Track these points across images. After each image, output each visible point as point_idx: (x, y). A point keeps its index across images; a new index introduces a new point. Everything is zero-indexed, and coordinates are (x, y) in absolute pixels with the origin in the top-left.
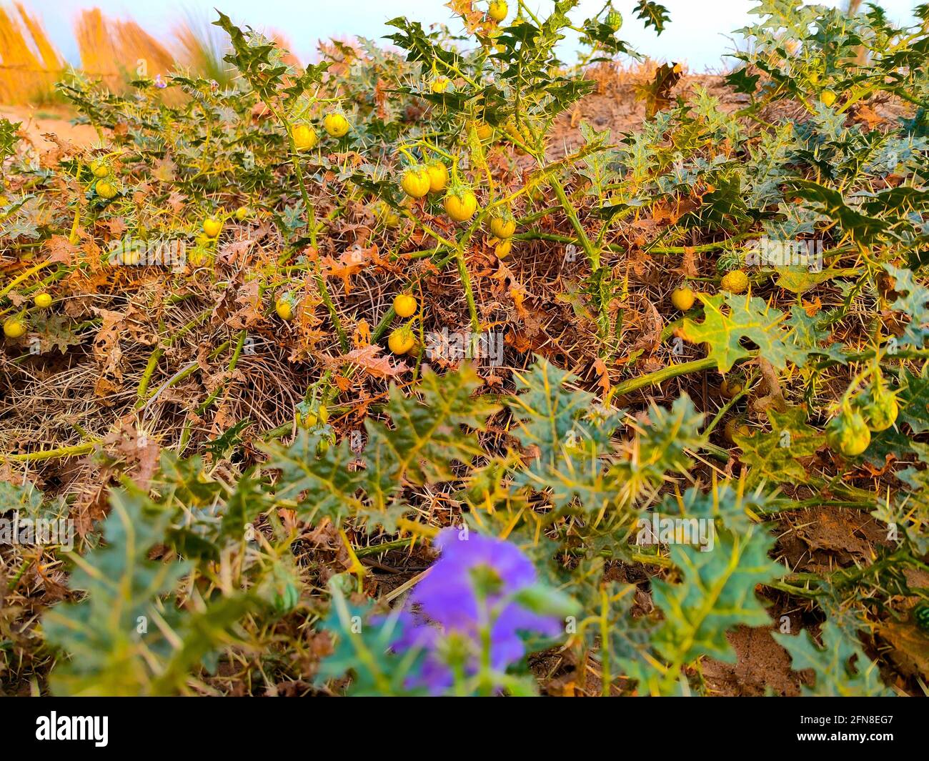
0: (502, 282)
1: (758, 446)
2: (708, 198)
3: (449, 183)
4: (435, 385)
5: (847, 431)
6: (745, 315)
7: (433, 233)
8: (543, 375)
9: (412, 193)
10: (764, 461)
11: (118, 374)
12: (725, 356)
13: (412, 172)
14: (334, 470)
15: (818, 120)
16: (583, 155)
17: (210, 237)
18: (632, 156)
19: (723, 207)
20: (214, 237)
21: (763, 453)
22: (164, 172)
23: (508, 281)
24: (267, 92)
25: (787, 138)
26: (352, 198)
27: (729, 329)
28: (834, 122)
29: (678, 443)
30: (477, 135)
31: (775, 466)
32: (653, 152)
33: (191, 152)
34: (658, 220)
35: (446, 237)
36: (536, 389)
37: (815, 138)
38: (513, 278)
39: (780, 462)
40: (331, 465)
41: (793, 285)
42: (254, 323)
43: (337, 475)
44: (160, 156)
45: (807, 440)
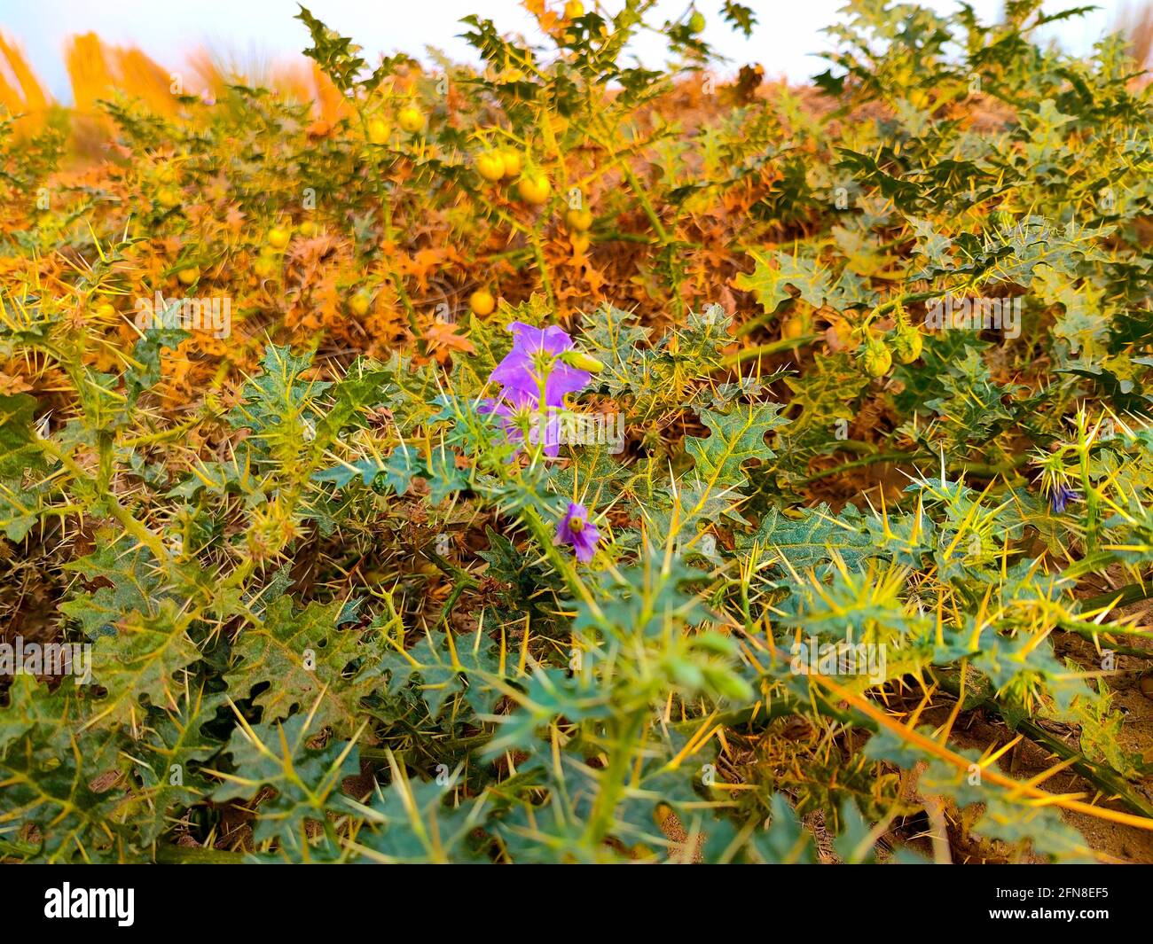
0: (578, 269)
1: (808, 388)
2: (777, 184)
3: (523, 167)
4: (510, 316)
5: (870, 353)
6: (792, 269)
7: (508, 219)
8: (607, 316)
9: (488, 176)
10: (815, 404)
11: (186, 386)
12: (771, 299)
13: (488, 155)
14: (424, 386)
15: (901, 118)
16: (652, 140)
17: (276, 248)
18: (703, 145)
19: (792, 194)
20: (281, 247)
21: (814, 396)
22: (218, 189)
23: (584, 269)
24: (345, 83)
25: (868, 135)
26: (425, 206)
27: (776, 279)
28: (918, 119)
29: (711, 341)
30: (551, 125)
31: (826, 410)
32: (724, 142)
33: (248, 168)
34: (730, 208)
35: (522, 223)
36: (601, 328)
37: (900, 137)
38: (589, 267)
39: (830, 405)
40: (421, 381)
41: (862, 268)
42: (331, 321)
43: (427, 391)
44: (214, 173)
45: (852, 382)
